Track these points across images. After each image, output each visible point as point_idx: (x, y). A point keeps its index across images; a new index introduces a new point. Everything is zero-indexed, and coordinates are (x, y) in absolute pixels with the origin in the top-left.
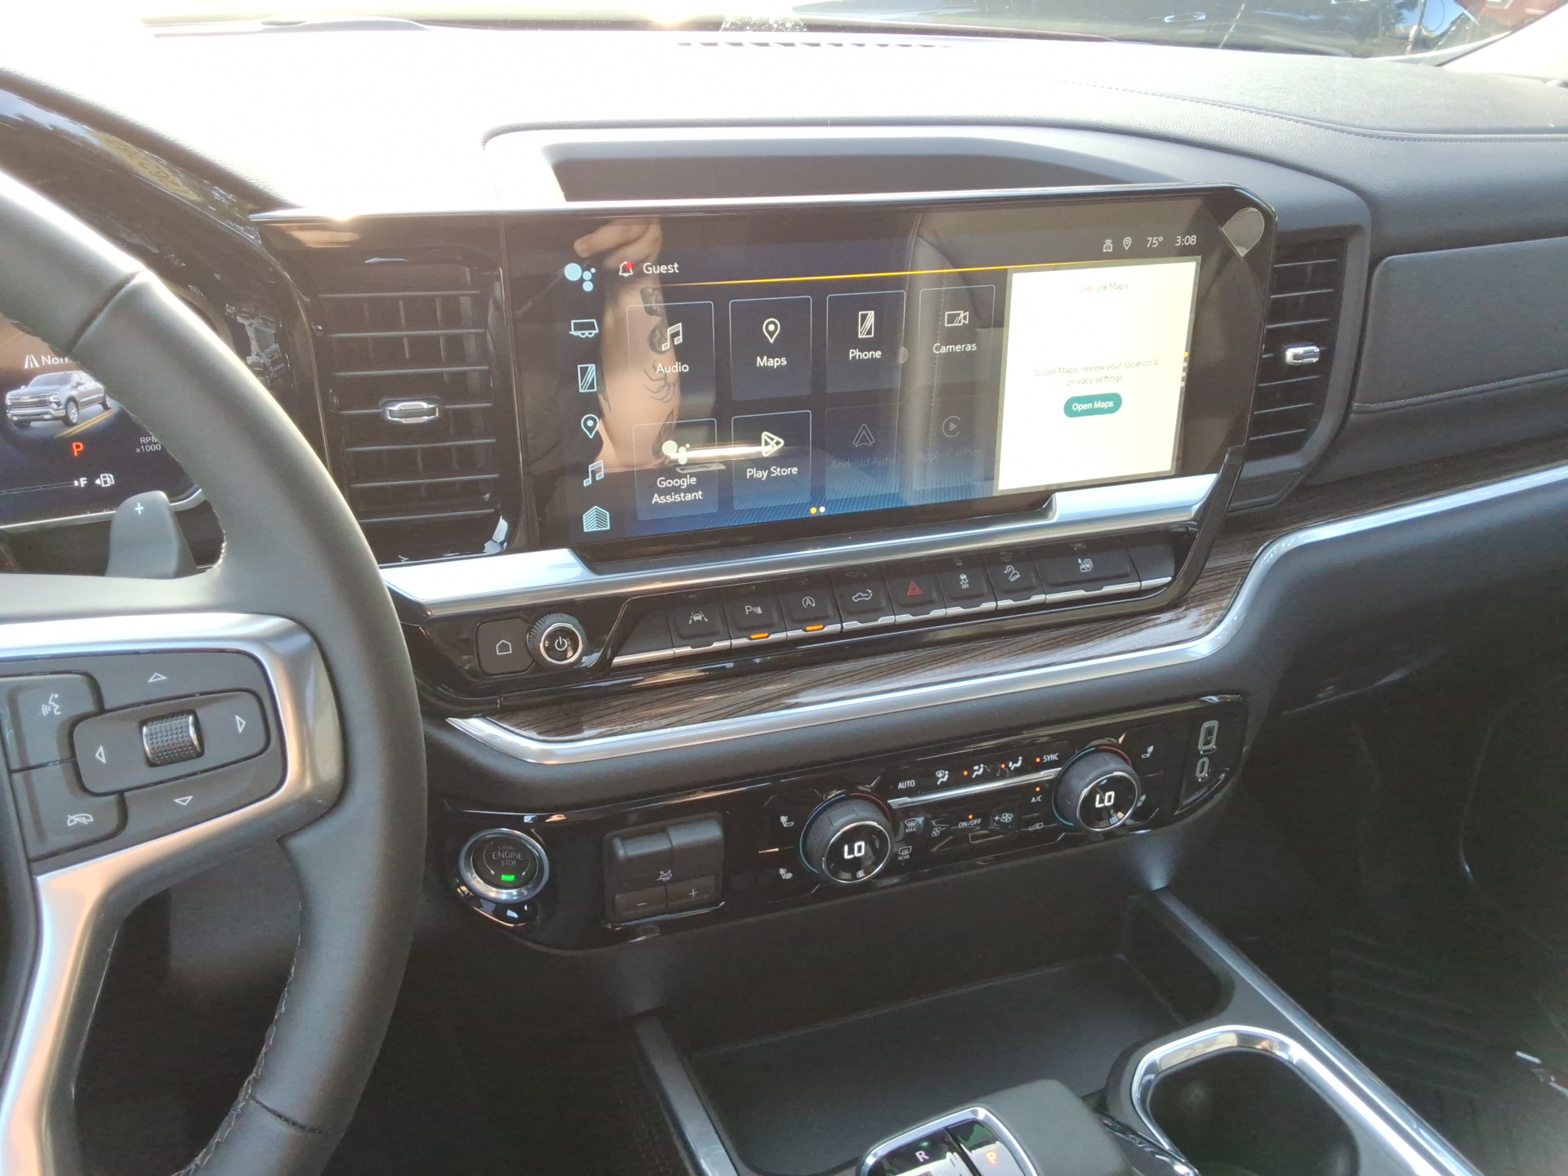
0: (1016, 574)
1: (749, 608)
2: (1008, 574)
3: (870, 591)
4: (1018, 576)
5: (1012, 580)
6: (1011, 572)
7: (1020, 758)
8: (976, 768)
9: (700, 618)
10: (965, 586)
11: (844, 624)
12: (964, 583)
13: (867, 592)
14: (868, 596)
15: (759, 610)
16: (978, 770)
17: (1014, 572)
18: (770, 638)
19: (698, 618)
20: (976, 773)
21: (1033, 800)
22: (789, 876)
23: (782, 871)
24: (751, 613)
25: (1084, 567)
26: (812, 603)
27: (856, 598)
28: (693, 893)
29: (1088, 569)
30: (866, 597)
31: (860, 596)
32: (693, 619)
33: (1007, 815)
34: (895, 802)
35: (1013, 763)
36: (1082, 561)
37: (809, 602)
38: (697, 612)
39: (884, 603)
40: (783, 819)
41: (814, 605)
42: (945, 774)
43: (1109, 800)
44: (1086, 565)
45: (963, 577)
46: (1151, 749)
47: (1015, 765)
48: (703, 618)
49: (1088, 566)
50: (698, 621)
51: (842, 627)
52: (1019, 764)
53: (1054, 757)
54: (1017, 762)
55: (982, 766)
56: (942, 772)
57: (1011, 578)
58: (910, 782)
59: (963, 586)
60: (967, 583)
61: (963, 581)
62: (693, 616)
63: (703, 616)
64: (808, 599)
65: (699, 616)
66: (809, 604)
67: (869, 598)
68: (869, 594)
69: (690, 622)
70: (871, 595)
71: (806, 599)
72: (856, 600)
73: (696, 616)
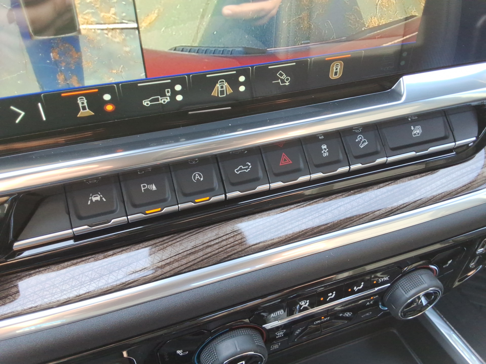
0: (365, 141)
1: (144, 186)
2: (359, 142)
3: (250, 164)
4: (367, 143)
5: (362, 147)
6: (361, 140)
7: (363, 283)
8: (331, 294)
9: (98, 198)
10: (326, 154)
11: (227, 194)
12: (324, 152)
13: (248, 165)
14: (248, 168)
15: (154, 188)
16: (332, 296)
17: (363, 140)
18: (163, 211)
19: (96, 198)
20: (330, 297)
21: (368, 303)
24: (147, 191)
25: (415, 132)
26: (201, 177)
27: (237, 171)
29: (418, 134)
30: (246, 169)
31: (241, 169)
32: (91, 200)
33: (348, 313)
34: (268, 326)
35: (357, 288)
36: (414, 127)
37: (197, 177)
38: (95, 193)
39: (261, 174)
40: (179, 351)
41: (202, 179)
42: (307, 302)
44: (417, 131)
45: (324, 147)
46: (450, 262)
47: (358, 288)
49: (418, 131)
50: (96, 201)
51: (226, 196)
52: (361, 287)
53: (386, 279)
54: (359, 286)
55: (334, 292)
56: (305, 302)
57: (361, 145)
58: (280, 312)
59: (324, 155)
60: (327, 151)
61: (324, 150)
62: (92, 197)
63: (102, 196)
64: (197, 175)
65: (97, 196)
66: (198, 179)
67: (248, 170)
68: (249, 166)
69: (89, 203)
70: (250, 167)
71: (195, 175)
72: (238, 172)
73: (94, 197)
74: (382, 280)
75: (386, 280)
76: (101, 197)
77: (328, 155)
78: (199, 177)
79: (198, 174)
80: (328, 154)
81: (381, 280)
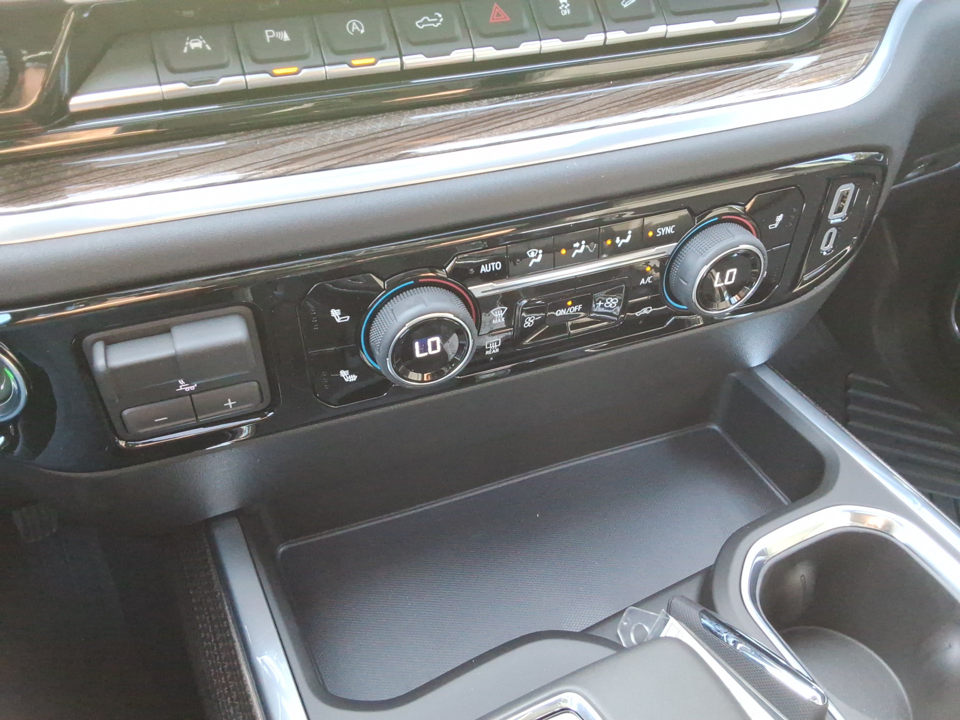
1: (270, 34)
3: (440, 16)
4: (633, 1)
5: (625, 6)
7: (630, 232)
8: (577, 245)
10: (566, 12)
11: (404, 58)
12: (564, 8)
13: (437, 17)
14: (438, 21)
15: (285, 37)
16: (579, 248)
18: (300, 75)
19: (196, 44)
20: (576, 251)
21: (643, 282)
22: (353, 378)
23: (344, 373)
24: (275, 40)
26: (360, 28)
27: (420, 24)
28: (230, 403)
30: (435, 23)
31: (426, 22)
32: (189, 47)
33: (612, 300)
34: (479, 290)
35: (621, 239)
37: (355, 27)
38: (194, 36)
39: (458, 31)
40: (335, 313)
41: (362, 31)
42: (538, 254)
43: (730, 279)
45: (563, 1)
46: (779, 218)
47: (623, 241)
48: (204, 45)
50: (197, 49)
51: (402, 64)
52: (627, 240)
53: (669, 230)
54: (625, 238)
55: (583, 242)
56: (535, 252)
57: (624, 3)
58: (495, 265)
59: (563, 12)
60: (568, 7)
61: (563, 6)
62: (189, 41)
63: (204, 42)
64: (354, 24)
65: (197, 42)
66: (356, 30)
67: (438, 24)
68: (439, 18)
69: (185, 50)
70: (441, 20)
71: (351, 25)
72: (421, 26)
73: (193, 42)
74: (663, 231)
75: (669, 233)
76: (203, 44)
77: (569, 14)
78: (357, 28)
79: (357, 23)
80: (569, 12)
81: (661, 231)
